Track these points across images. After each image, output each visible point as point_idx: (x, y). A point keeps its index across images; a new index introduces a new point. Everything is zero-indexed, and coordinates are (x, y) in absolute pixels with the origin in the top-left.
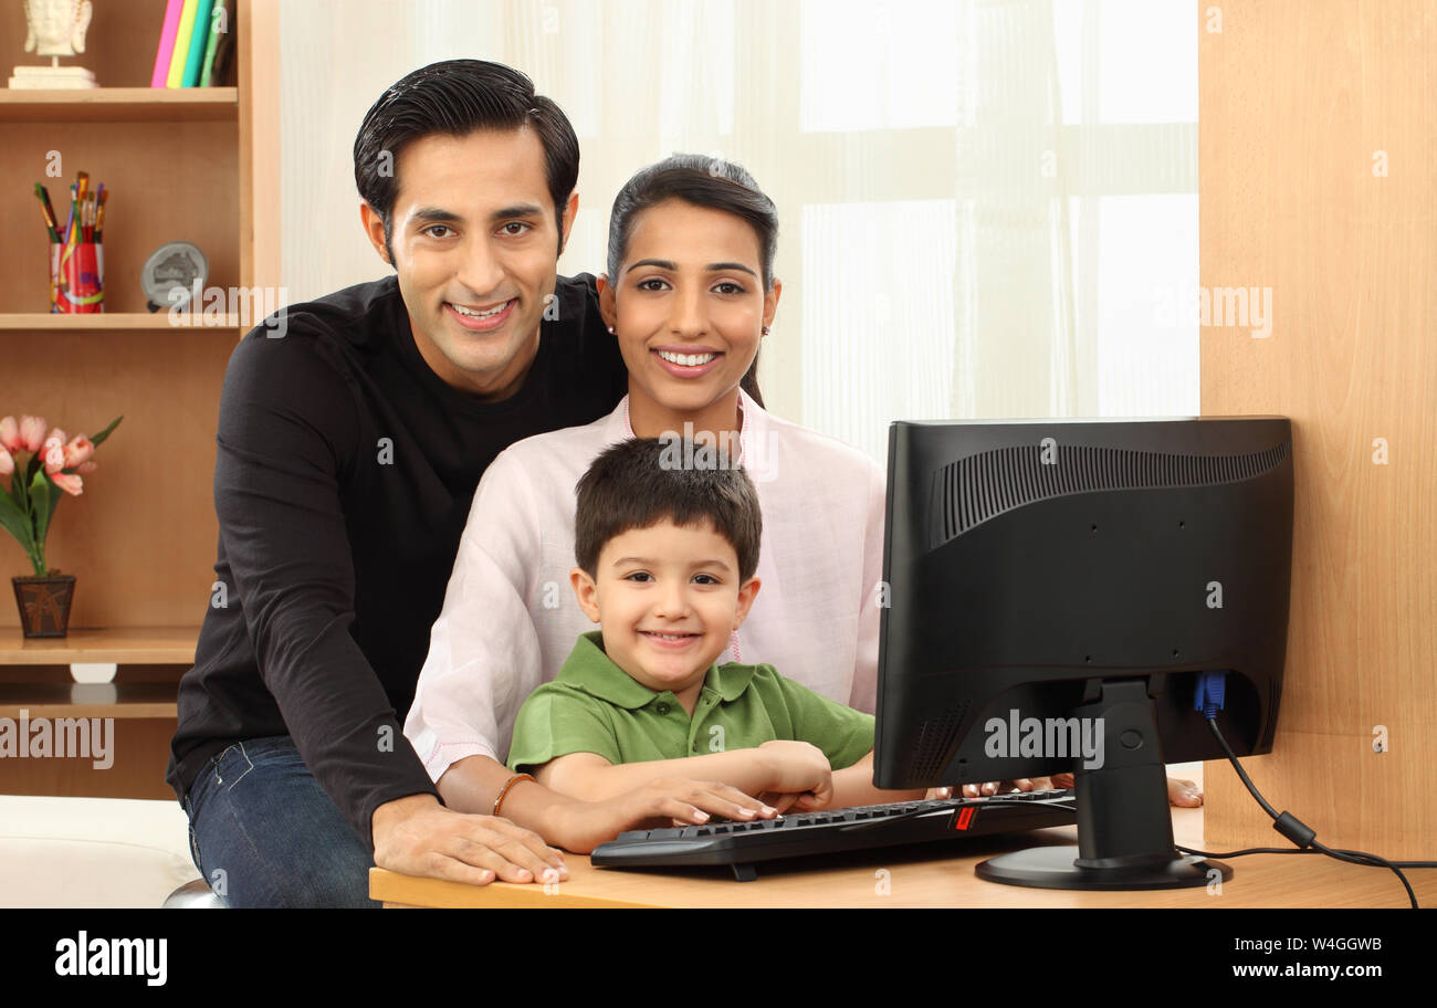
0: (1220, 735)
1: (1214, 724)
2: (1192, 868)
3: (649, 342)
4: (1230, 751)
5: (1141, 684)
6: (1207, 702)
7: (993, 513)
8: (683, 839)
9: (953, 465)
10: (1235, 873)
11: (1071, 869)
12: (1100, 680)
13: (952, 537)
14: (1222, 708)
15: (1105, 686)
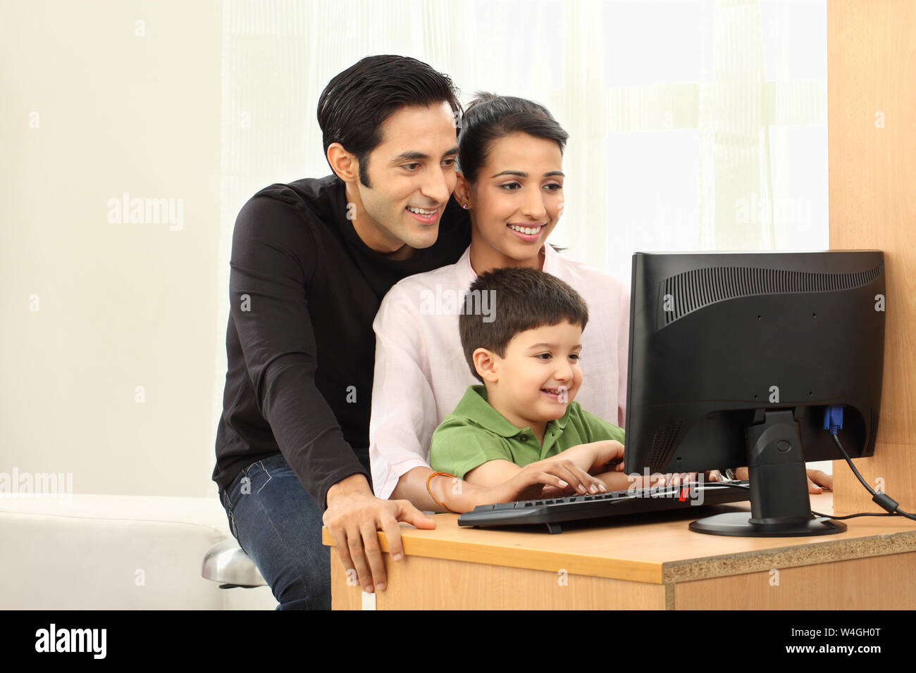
0: (840, 444)
1: (836, 437)
2: (821, 524)
3: (507, 221)
4: (846, 454)
5: (790, 412)
6: (831, 424)
7: (696, 307)
8: (516, 509)
9: (671, 279)
10: (848, 528)
11: (747, 525)
12: (764, 410)
13: (671, 322)
14: (841, 428)
15: (767, 414)
